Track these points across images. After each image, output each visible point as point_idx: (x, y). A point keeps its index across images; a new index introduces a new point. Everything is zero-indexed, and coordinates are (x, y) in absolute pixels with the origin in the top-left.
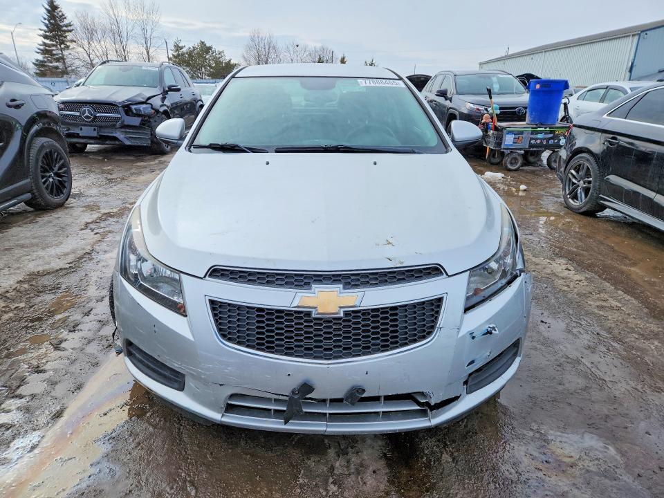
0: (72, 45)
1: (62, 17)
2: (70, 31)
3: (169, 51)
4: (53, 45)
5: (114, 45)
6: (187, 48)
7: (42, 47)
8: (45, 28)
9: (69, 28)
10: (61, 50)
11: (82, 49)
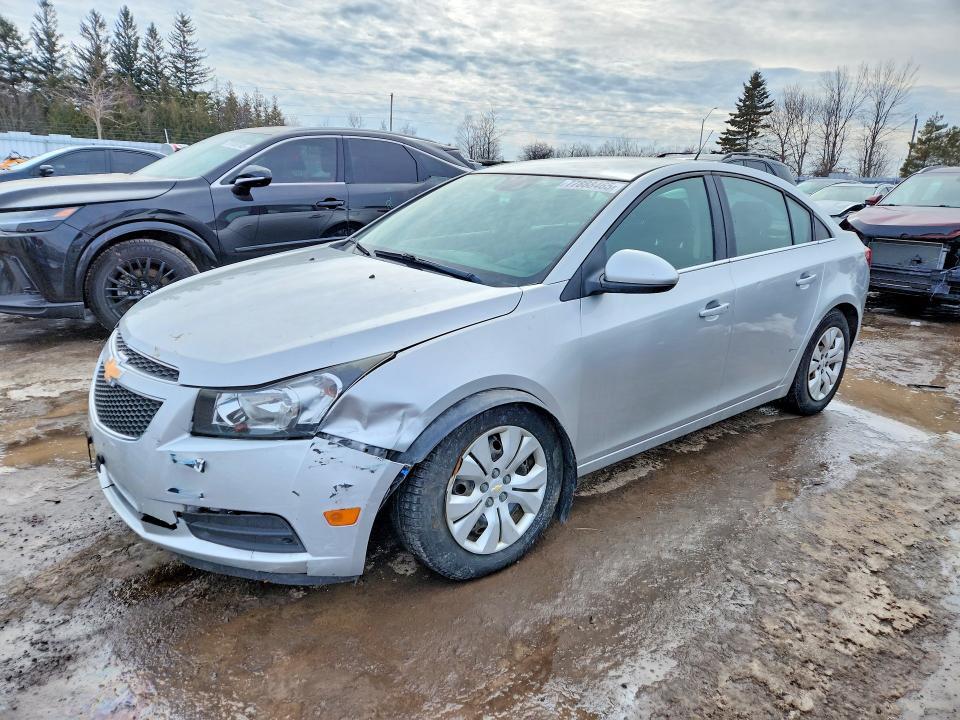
0: (762, 131)
1: (765, 95)
2: (767, 113)
3: (916, 133)
4: (739, 133)
5: (824, 127)
6: (950, 126)
7: (724, 136)
8: (737, 112)
9: (768, 110)
10: (748, 138)
11: (777, 137)
